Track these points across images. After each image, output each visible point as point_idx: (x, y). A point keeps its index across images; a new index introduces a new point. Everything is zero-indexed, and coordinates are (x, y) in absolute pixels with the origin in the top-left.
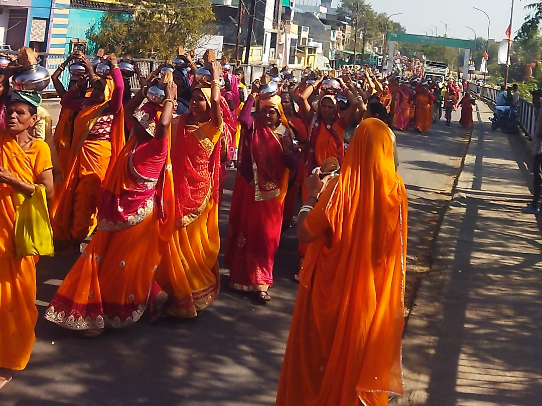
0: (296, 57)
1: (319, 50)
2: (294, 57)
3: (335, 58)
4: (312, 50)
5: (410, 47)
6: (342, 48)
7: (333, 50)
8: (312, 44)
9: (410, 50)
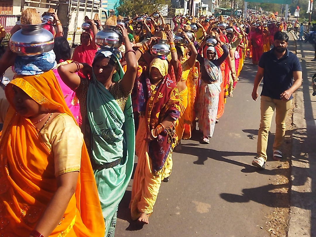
0: (198, 13)
1: (207, 9)
2: (197, 13)
3: (215, 12)
4: (204, 8)
5: (252, 4)
6: (218, 7)
7: (213, 8)
8: (203, 5)
9: (252, 6)
